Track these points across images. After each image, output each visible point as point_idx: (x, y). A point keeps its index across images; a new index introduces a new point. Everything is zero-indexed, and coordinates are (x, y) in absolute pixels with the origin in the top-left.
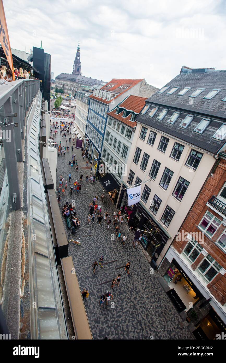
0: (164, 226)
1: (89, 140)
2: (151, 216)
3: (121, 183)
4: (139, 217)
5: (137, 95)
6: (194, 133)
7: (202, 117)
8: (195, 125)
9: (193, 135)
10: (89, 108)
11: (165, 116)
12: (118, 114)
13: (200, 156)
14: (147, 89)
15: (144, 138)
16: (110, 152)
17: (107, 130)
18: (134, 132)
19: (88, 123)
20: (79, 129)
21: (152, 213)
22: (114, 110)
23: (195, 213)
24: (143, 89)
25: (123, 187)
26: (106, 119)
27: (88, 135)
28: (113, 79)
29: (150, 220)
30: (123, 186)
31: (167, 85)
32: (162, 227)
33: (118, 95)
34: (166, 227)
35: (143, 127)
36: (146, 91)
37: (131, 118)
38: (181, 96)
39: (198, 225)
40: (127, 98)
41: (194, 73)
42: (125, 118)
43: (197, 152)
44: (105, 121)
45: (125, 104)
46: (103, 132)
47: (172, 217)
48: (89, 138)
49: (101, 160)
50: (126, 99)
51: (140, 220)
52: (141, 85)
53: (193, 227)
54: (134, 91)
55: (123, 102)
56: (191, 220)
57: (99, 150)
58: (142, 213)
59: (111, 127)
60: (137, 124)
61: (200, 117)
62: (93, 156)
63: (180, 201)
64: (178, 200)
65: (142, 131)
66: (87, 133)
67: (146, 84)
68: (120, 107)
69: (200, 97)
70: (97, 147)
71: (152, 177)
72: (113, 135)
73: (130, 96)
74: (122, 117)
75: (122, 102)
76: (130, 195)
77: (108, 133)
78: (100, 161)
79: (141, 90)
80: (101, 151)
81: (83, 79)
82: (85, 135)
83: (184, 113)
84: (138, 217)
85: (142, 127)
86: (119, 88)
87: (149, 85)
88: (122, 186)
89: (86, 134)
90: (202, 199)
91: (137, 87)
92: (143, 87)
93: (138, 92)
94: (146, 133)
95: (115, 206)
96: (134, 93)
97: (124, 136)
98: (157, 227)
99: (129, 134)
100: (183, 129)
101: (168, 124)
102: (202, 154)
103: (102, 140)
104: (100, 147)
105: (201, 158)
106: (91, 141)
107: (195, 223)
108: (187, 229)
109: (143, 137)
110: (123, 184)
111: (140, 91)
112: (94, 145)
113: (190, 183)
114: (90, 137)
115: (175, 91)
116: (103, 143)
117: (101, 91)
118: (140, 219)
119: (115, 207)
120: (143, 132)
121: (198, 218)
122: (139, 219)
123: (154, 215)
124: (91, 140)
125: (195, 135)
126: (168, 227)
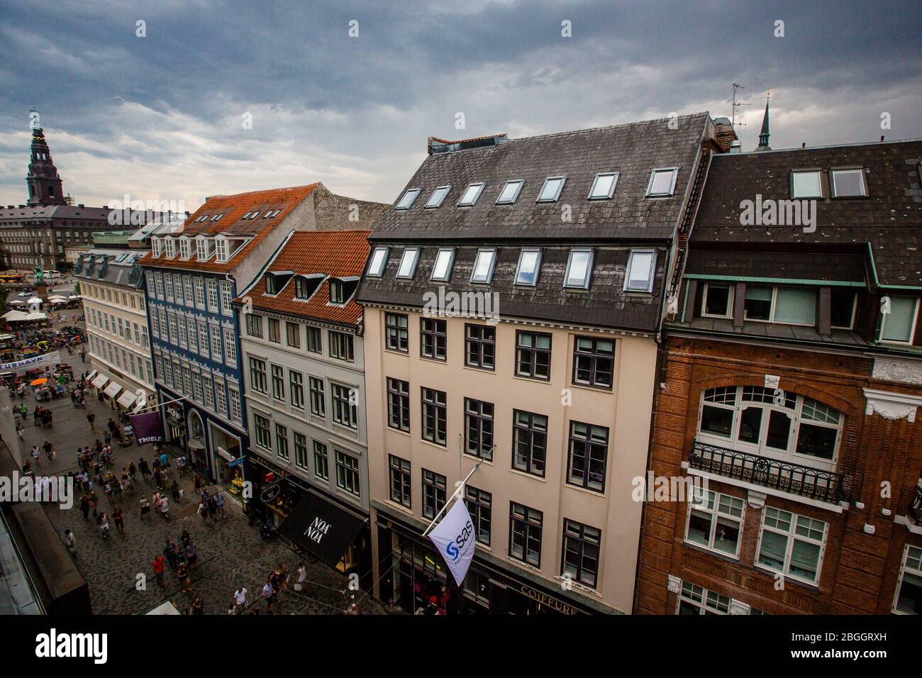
0: (583, 587)
1: (182, 404)
2: (525, 575)
3: (366, 508)
4: (479, 597)
5: (311, 227)
6: (567, 293)
7: (565, 248)
8: (556, 271)
9: (568, 299)
10: (148, 299)
11: (453, 267)
12: (275, 296)
13: (606, 347)
14: (333, 207)
15: (405, 343)
16: (284, 422)
17: (248, 353)
18: (362, 335)
19: (156, 346)
20: (121, 376)
21: (524, 564)
22: (255, 284)
23: (661, 509)
24: (324, 209)
25: (380, 519)
26: (235, 320)
27: (170, 387)
28: (207, 199)
29: (526, 591)
30: (378, 516)
31: (409, 186)
32: (579, 595)
33: (251, 239)
34: (590, 589)
35: (387, 314)
36: (334, 213)
37: (330, 296)
38: (472, 206)
39: (682, 537)
40: (285, 243)
41: (466, 150)
42: (306, 301)
43: (595, 341)
44: (229, 326)
45: (286, 261)
46: (232, 363)
47: (595, 549)
48: (176, 397)
49: (255, 456)
50: (283, 245)
51: (487, 607)
52: (316, 200)
53: (673, 550)
54: (301, 220)
55: (275, 256)
56: (658, 534)
57: (238, 425)
58: (491, 580)
59: (266, 340)
60: (365, 309)
61: (559, 248)
62: (216, 453)
63: (602, 492)
64: (594, 493)
65: (387, 327)
66: (161, 382)
67: (327, 195)
68: (276, 273)
69: (524, 200)
70: (223, 417)
71: (478, 452)
72: (278, 363)
73: (292, 234)
74: (295, 299)
75: (273, 256)
76: (448, 547)
77: (258, 362)
78: (252, 460)
79: (320, 212)
80: (245, 425)
81: (78, 214)
82: (154, 390)
83: (508, 248)
84: (477, 599)
85: (383, 314)
86: (245, 219)
87: (337, 196)
88: (374, 518)
89: (157, 386)
90: (664, 462)
91: (307, 207)
92: (323, 203)
93: (313, 220)
94: (406, 330)
95: (372, 598)
96: (303, 225)
97: (325, 354)
98: (559, 603)
99: (345, 347)
100: (528, 290)
101: (475, 285)
102: (613, 342)
103: (237, 389)
104: (239, 416)
105: (612, 353)
106: (188, 405)
107: (674, 536)
108: (657, 567)
109: (397, 342)
110: (379, 511)
111: (317, 216)
112: (205, 415)
113: (609, 428)
114: (179, 392)
115: (444, 197)
116: (244, 399)
117: (183, 238)
118: (487, 601)
119: (372, 602)
120: (392, 328)
121: (676, 518)
122: (484, 602)
123: (533, 570)
124: (191, 400)
125: (571, 297)
126: (594, 587)
